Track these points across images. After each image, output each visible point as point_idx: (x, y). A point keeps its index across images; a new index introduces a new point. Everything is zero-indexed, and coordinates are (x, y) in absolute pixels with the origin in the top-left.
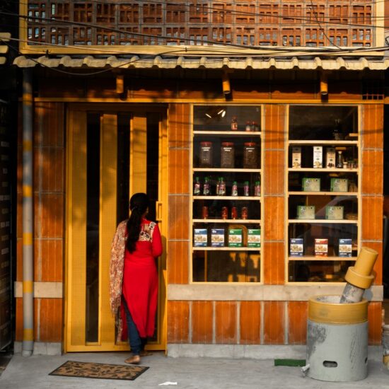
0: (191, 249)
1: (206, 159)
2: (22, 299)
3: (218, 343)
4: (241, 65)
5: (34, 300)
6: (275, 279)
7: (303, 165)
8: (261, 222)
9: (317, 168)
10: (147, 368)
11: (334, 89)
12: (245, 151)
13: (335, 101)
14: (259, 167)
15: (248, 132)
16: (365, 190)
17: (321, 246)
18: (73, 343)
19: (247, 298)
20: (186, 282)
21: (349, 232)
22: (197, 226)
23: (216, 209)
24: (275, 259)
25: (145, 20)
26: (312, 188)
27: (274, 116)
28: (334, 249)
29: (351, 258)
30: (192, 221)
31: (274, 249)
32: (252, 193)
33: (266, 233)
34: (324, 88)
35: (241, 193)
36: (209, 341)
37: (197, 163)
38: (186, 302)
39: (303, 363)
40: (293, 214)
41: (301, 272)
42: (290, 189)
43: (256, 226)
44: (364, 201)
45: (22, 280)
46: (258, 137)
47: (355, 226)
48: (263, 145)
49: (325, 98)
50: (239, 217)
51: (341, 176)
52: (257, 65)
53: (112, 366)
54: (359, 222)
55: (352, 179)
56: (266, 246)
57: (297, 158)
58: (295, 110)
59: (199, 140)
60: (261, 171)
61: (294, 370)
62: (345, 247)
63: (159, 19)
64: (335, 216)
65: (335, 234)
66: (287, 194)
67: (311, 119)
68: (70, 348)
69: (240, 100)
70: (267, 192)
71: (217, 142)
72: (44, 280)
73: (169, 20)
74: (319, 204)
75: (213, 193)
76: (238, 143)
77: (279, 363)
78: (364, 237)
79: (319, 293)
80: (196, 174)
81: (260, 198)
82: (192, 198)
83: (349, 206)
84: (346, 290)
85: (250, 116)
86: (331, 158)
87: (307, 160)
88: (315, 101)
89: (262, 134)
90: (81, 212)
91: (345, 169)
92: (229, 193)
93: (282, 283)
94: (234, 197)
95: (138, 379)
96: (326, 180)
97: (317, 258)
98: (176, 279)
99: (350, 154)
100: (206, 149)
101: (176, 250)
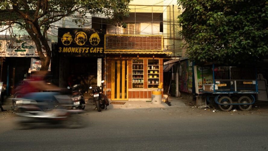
0: (132, 83)
1: (134, 68)
2: (104, 91)
3: (137, 98)
4: (141, 53)
5: (106, 91)
6: (146, 88)
7: (150, 69)
8: (143, 78)
9: (152, 69)
10: (125, 103)
11: (155, 57)
12: (141, 67)
13: (155, 59)
14: (143, 69)
15: (141, 64)
16: (160, 73)
17: (153, 82)
18: (113, 99)
19: (141, 91)
20: (131, 88)
21: (157, 80)
22: (133, 79)
23: (136, 76)
24: (146, 85)
25: (125, 46)
26: (152, 72)
27: (145, 62)
28: (155, 83)
29: (158, 84)
30: (132, 78)
31: (146, 83)
32: (142, 74)
33: (144, 80)
34: (154, 57)
35: (140, 73)
36: (135, 98)
37: (133, 69)
38: (131, 92)
39: (151, 101)
40: (149, 77)
41: (150, 86)
42: (148, 73)
43: (143, 79)
44: (160, 75)
45: (104, 88)
46: (143, 65)
47: (159, 79)
48: (144, 66)
49: (153, 58)
50: (140, 77)
51: (156, 71)
52: (143, 53)
53: (120, 102)
54: (159, 78)
55: (158, 71)
56: (144, 82)
58: (149, 60)
59: (133, 65)
60: (143, 70)
61: (150, 102)
62: (157, 82)
63: (127, 45)
64: (155, 77)
66: (148, 74)
67: (151, 61)
68: (112, 99)
69: (140, 59)
70: (144, 73)
71: (136, 65)
72: (108, 88)
73: (129, 46)
74: (153, 75)
75: (135, 74)
76: (140, 65)
77: (147, 101)
78: (160, 81)
79: (153, 90)
80: (133, 71)
81: (143, 74)
82: (132, 74)
83: (158, 75)
84: (158, 89)
85: (142, 61)
86: (154, 68)
87: (151, 68)
88: (152, 59)
89: (143, 64)
90: (114, 78)
91: (157, 70)
92: (138, 74)
93: (147, 88)
94: (139, 74)
95: (125, 104)
96: (154, 71)
97: (152, 84)
98: (130, 87)
99: (158, 67)
100: (134, 66)
101: (130, 83)
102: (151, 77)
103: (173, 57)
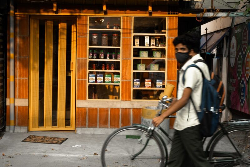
0: (88, 84)
1: (95, 42)
2: (9, 106)
3: (100, 127)
5: (15, 107)
6: (126, 98)
7: (140, 45)
8: (120, 71)
9: (147, 46)
10: (67, 139)
11: (155, 9)
12: (114, 39)
13: (156, 15)
14: (119, 46)
15: (114, 29)
16: (169, 57)
17: (148, 83)
18: (33, 127)
19: (114, 107)
20: (85, 99)
21: (161, 76)
22: (90, 73)
23: (100, 65)
24: (126, 89)
26: (144, 55)
28: (154, 84)
29: (162, 89)
30: (88, 71)
31: (126, 84)
32: (116, 58)
33: (123, 77)
34: (150, 9)
35: (111, 58)
36: (96, 127)
37: (90, 44)
38: (85, 108)
39: (139, 137)
41: (138, 95)
42: (134, 56)
43: (118, 73)
44: (168, 62)
45: (9, 98)
46: (119, 32)
47: (164, 74)
48: (121, 35)
49: (150, 14)
50: (110, 69)
51: (158, 50)
53: (51, 138)
54: (166, 72)
55: (163, 51)
56: (123, 83)
57: (137, 41)
58: (136, 19)
59: (91, 33)
60: (121, 48)
61: (135, 140)
62: (159, 83)
64: (155, 69)
65: (155, 78)
66: (132, 58)
67: (144, 24)
68: (32, 129)
70: (123, 57)
71: (100, 34)
72: (20, 97)
74: (147, 63)
75: (98, 58)
76: (110, 34)
77: (128, 137)
78: (168, 79)
79: (147, 105)
80: (90, 49)
81: (120, 60)
82: (88, 60)
83: (161, 64)
84: (159, 103)
85: (116, 22)
86: (153, 42)
87: (142, 43)
88: (146, 15)
89: (121, 30)
91: (160, 47)
92: (105, 58)
93: (130, 100)
94: (108, 60)
95: (62, 144)
96: (150, 52)
97: (146, 88)
98: (80, 97)
99: (162, 40)
100: (95, 37)
101: (80, 84)
102: (141, 69)
103: (208, 11)
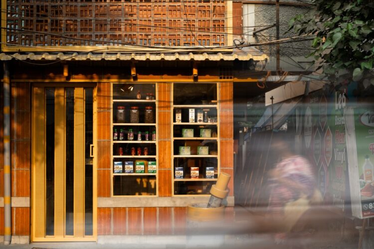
0: (112, 175)
1: (121, 118)
2: (4, 208)
3: (130, 235)
4: (143, 58)
5: (11, 208)
6: (165, 194)
7: (183, 121)
8: (156, 157)
9: (191, 122)
12: (146, 112)
13: (202, 80)
14: (155, 122)
15: (147, 100)
16: (222, 136)
17: (195, 172)
18: (37, 236)
19: (148, 205)
20: (109, 196)
21: (212, 163)
22: (115, 160)
23: (127, 149)
24: (165, 183)
25: (81, 30)
26: (189, 135)
28: (202, 173)
29: (213, 179)
30: (113, 157)
31: (165, 175)
32: (150, 139)
33: (160, 164)
34: (195, 72)
35: (143, 139)
36: (124, 233)
37: (115, 120)
38: (109, 208)
41: (182, 188)
42: (175, 136)
43: (154, 160)
44: (221, 143)
45: (4, 196)
47: (216, 159)
48: (157, 108)
50: (142, 154)
51: (206, 127)
52: (153, 58)
54: (218, 157)
55: (214, 129)
56: (160, 172)
57: (179, 116)
58: (177, 86)
59: (116, 105)
60: (156, 125)
62: (209, 172)
63: (90, 29)
64: (204, 153)
65: (203, 164)
66: (173, 139)
67: (187, 92)
68: (35, 239)
69: (142, 80)
70: (160, 138)
71: (128, 107)
72: (18, 195)
73: (96, 30)
74: (194, 145)
75: (126, 139)
78: (221, 166)
79: (193, 202)
80: (115, 127)
81: (156, 142)
82: (112, 142)
83: (212, 146)
85: (149, 90)
86: (200, 116)
87: (185, 118)
88: (191, 81)
89: (156, 102)
91: (209, 123)
92: (136, 139)
93: (170, 196)
94: (139, 141)
96: (197, 130)
97: (192, 179)
98: (103, 194)
99: (212, 114)
100: (121, 111)
101: (103, 176)
102: (185, 153)
103: (273, 74)
